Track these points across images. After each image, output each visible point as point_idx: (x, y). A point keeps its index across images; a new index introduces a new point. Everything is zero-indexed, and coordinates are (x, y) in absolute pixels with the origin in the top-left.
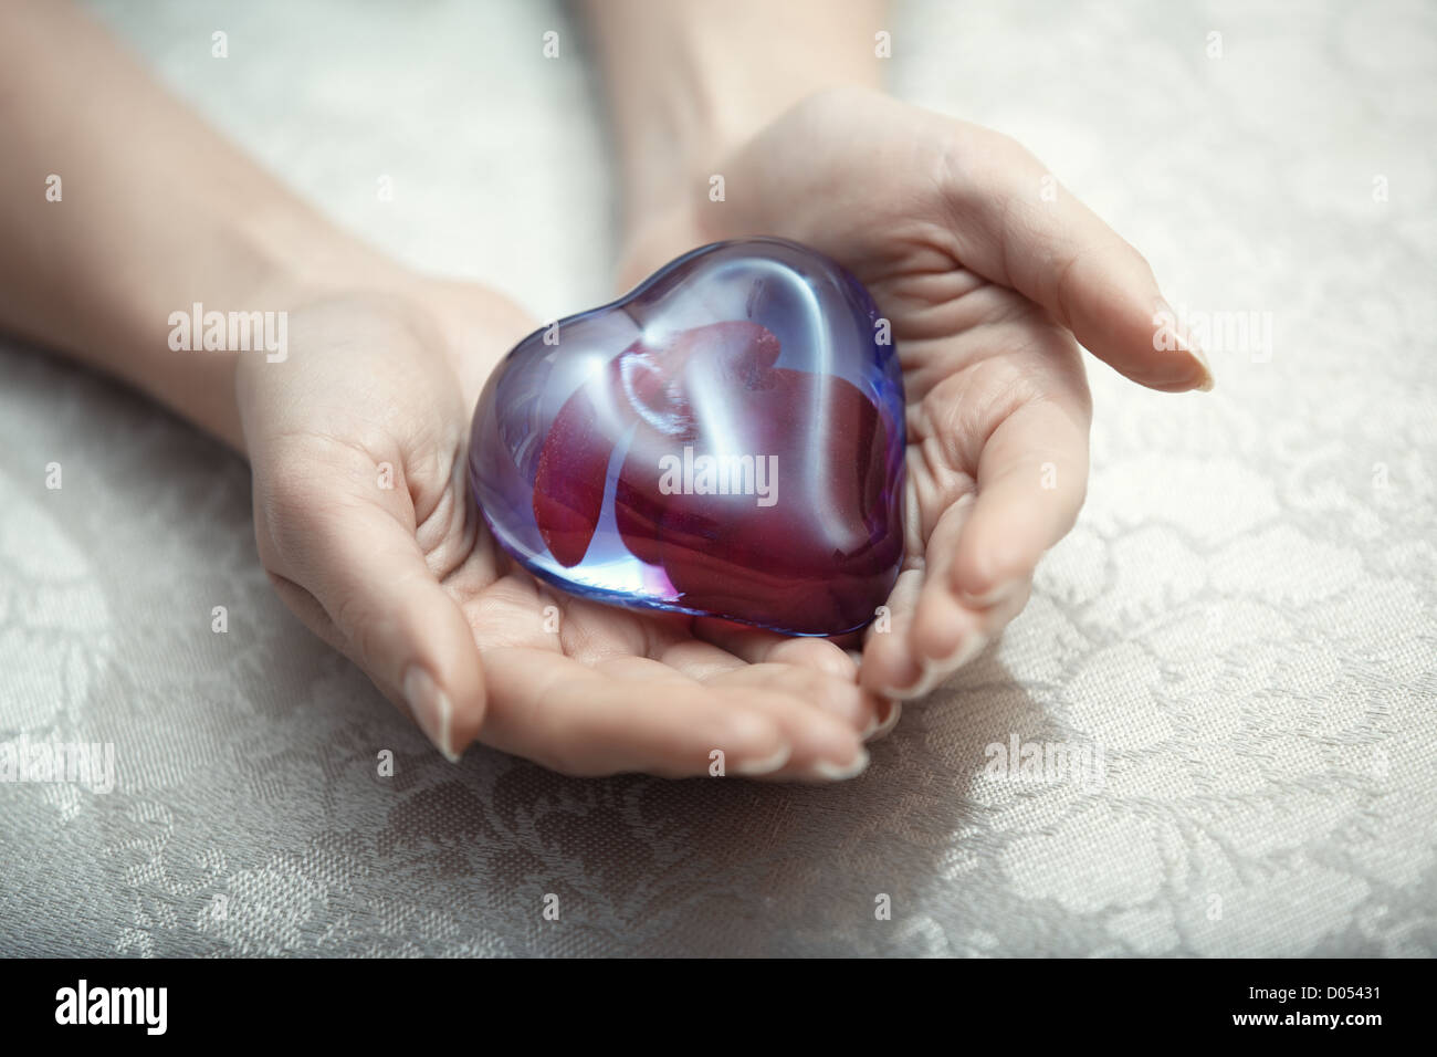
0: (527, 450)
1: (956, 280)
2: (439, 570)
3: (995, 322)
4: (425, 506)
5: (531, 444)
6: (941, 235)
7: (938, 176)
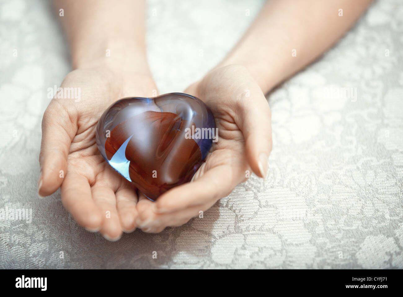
0: (108, 125)
1: (232, 126)
2: (77, 147)
3: (237, 140)
4: (80, 130)
5: (110, 124)
6: (233, 114)
7: (237, 98)
